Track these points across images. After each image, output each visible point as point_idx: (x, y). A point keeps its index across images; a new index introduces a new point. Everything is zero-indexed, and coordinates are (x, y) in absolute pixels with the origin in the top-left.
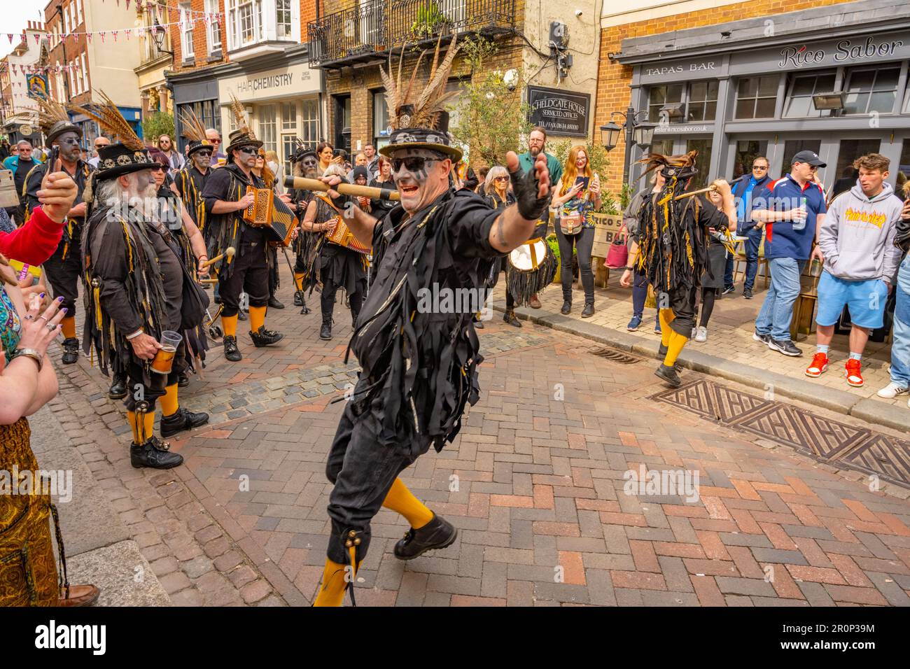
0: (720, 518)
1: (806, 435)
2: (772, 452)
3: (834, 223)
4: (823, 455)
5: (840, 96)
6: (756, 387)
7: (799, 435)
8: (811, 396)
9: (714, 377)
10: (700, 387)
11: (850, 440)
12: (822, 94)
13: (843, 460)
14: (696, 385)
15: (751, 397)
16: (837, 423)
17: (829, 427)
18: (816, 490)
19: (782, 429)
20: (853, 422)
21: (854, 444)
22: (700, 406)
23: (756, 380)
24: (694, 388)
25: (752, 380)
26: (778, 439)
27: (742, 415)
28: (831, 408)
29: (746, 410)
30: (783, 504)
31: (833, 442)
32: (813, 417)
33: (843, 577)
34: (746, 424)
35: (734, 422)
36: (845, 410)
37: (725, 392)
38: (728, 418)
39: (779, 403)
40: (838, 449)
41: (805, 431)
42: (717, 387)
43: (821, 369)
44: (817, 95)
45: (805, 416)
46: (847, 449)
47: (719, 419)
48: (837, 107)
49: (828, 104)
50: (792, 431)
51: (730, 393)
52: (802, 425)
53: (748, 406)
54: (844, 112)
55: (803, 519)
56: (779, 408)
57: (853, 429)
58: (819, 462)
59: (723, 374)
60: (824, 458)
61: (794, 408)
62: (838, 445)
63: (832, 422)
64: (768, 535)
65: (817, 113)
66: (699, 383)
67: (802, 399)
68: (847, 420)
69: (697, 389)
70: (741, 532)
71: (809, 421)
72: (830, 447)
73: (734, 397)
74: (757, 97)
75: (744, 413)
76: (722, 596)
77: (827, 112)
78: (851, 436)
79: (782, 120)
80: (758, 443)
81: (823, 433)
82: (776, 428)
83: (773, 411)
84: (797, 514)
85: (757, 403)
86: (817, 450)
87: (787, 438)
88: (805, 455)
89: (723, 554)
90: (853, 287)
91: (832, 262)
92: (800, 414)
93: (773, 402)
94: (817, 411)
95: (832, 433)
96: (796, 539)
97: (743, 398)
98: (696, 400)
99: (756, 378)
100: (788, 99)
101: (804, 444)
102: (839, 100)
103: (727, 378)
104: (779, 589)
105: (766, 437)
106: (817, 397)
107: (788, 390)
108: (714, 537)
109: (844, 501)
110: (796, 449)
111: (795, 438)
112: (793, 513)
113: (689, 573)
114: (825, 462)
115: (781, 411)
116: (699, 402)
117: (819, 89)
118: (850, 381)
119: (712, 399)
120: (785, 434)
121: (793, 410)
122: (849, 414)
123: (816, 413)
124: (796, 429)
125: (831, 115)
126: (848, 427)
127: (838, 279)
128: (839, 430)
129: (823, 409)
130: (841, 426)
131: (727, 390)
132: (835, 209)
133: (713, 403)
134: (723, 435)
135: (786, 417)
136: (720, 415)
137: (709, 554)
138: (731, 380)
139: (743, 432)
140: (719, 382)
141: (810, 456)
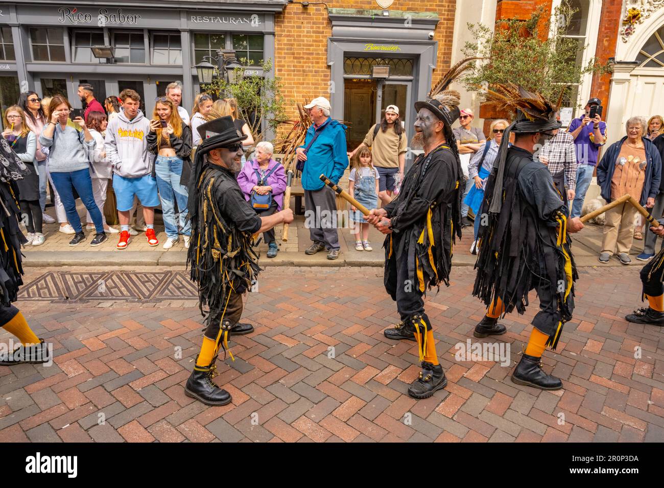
0: (77, 374)
1: (132, 288)
2: (111, 309)
3: (113, 139)
4: (145, 298)
5: (109, 49)
6: (94, 265)
7: (128, 290)
8: (133, 260)
9: (59, 268)
10: (49, 279)
11: (161, 281)
12: (97, 46)
13: (157, 296)
14: (45, 278)
15: (90, 275)
16: (151, 273)
17: (147, 277)
18: (143, 323)
19: (116, 289)
20: (160, 269)
21: (163, 283)
22: (50, 294)
23: (93, 260)
24: (43, 281)
25: (89, 261)
26: (114, 297)
27: (86, 289)
28: (146, 264)
29: (88, 284)
30: (123, 342)
31: (150, 287)
32: (136, 274)
33: (166, 372)
34: (89, 295)
35: (80, 297)
36: (155, 263)
37: (69, 276)
38: (75, 295)
39: (112, 272)
40: (154, 290)
41: (132, 285)
42: (63, 274)
43: (126, 242)
44: (94, 47)
45: (131, 275)
46: (159, 288)
47: (67, 298)
48: (110, 57)
49: (103, 54)
50: (123, 289)
51: (74, 276)
52: (129, 282)
53: (89, 282)
54: (116, 61)
55: (137, 347)
56: (112, 276)
57: (162, 273)
58: (143, 303)
59: (66, 263)
60: (146, 300)
61: (122, 272)
62: (153, 287)
63: (148, 273)
64: (115, 369)
65: (96, 61)
66: (48, 275)
67: (127, 264)
68: (157, 269)
69: (46, 281)
70: (94, 377)
71: (134, 277)
72: (149, 290)
73: (77, 278)
74: (48, 44)
75: (87, 287)
76: (86, 433)
77: (104, 60)
78: (160, 278)
79: (72, 64)
80: (100, 306)
81: (143, 283)
82: (112, 290)
83: (108, 279)
84: (133, 345)
85: (95, 277)
86: (141, 295)
87: (120, 295)
88: (135, 302)
89: (83, 400)
90: (136, 182)
91: (118, 167)
92: (127, 275)
93: (108, 273)
94: (138, 269)
95: (149, 281)
96: (133, 363)
97: (85, 276)
98: (46, 291)
99: (92, 259)
100: (73, 48)
101: (132, 295)
102: (109, 52)
103: (70, 265)
104: (127, 403)
105: (105, 299)
106: (136, 260)
107: (116, 261)
108: (74, 391)
109: (161, 323)
110: (127, 300)
111: (125, 293)
112: (130, 346)
113: (56, 430)
114: (147, 302)
115: (114, 277)
116: (49, 290)
117: (94, 42)
118: (150, 243)
119: (60, 285)
120: (119, 292)
121: (122, 274)
122: (158, 265)
123: (138, 271)
124: (125, 286)
125: (107, 63)
126: (158, 273)
127: (125, 178)
128: (153, 277)
129: (141, 267)
130: (154, 274)
131: (71, 275)
132: (111, 130)
133: (61, 288)
134: (72, 310)
135: (118, 280)
136: (68, 296)
137: (71, 407)
138: (74, 265)
139: (88, 302)
140: (64, 270)
141: (138, 302)
